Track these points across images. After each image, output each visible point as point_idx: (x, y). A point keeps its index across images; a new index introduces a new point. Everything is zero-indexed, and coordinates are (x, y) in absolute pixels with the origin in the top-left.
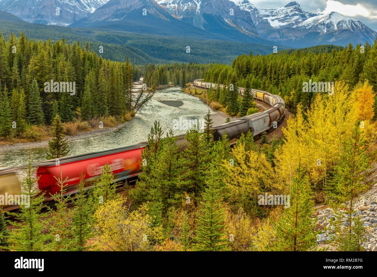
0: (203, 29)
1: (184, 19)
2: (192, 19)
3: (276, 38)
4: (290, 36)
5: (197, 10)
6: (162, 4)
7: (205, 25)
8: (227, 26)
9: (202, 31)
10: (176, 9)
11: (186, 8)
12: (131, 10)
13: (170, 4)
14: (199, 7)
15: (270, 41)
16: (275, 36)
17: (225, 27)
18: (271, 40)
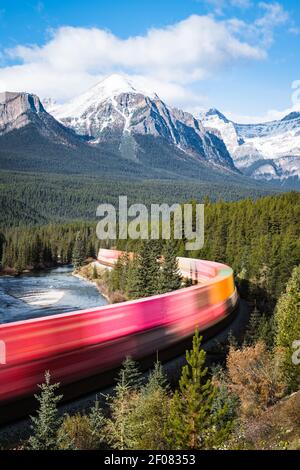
0: (137, 161)
1: (101, 144)
2: (117, 144)
3: (269, 174)
4: (294, 171)
5: (125, 129)
6: (63, 120)
7: (139, 154)
8: (181, 156)
9: (135, 165)
10: (88, 127)
11: (105, 125)
12: (8, 130)
13: (77, 119)
14: (127, 123)
15: (259, 181)
16: (267, 172)
17: (175, 156)
18: (261, 178)
